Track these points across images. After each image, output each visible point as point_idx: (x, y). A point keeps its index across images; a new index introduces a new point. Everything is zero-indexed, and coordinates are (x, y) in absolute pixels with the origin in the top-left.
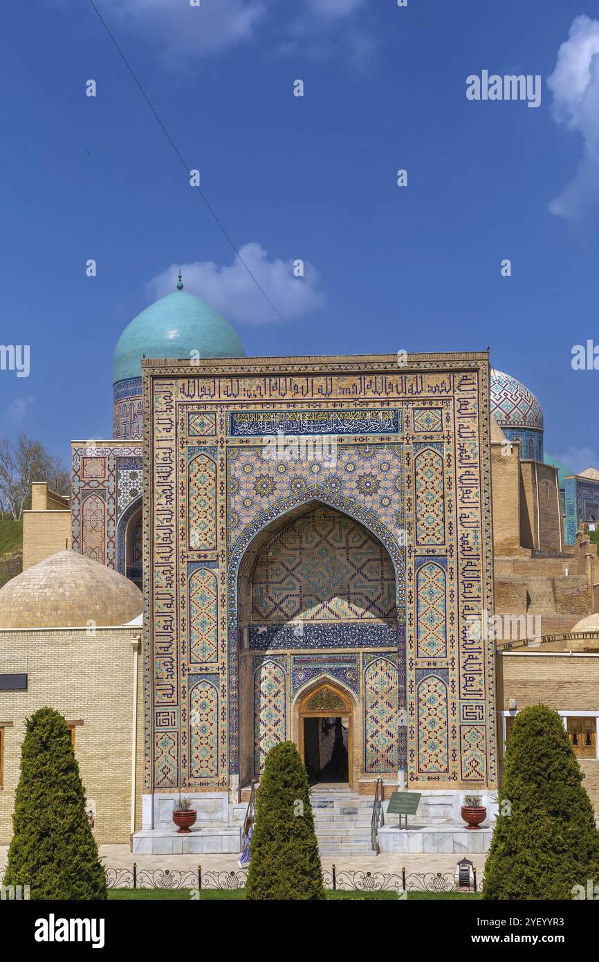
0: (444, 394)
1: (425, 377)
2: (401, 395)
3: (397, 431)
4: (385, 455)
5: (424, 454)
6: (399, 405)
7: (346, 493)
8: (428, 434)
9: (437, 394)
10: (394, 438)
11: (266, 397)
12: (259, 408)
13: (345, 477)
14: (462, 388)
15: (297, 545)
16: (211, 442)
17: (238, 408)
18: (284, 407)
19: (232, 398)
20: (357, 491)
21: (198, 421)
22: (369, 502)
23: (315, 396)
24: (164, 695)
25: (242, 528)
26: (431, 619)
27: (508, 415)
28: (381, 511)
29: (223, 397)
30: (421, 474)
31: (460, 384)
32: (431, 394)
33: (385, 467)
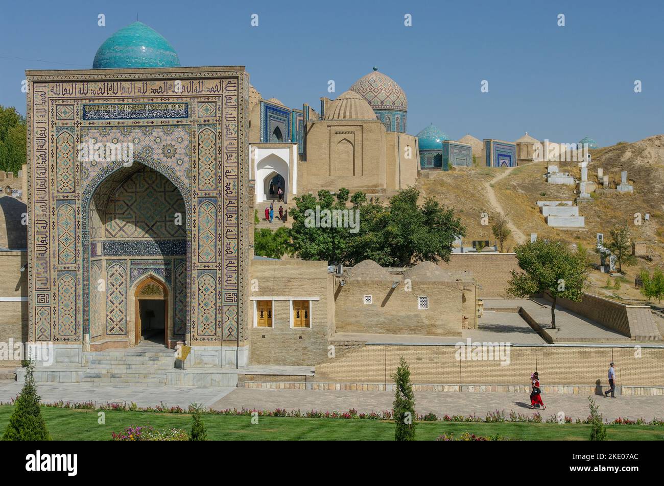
0: (217, 93)
1: (205, 81)
2: (190, 93)
3: (187, 117)
4: (180, 132)
5: (204, 132)
6: (188, 100)
7: (155, 157)
8: (207, 119)
9: (212, 93)
10: (185, 121)
11: (105, 95)
12: (101, 102)
13: (155, 146)
14: (228, 89)
15: (134, 190)
16: (70, 123)
17: (88, 102)
18: (117, 101)
19: (84, 95)
20: (162, 155)
21: (63, 110)
22: (170, 162)
23: (136, 94)
24: (42, 283)
25: (90, 178)
26: (207, 238)
27: (382, 102)
28: (177, 168)
29: (78, 95)
30: (202, 144)
31: (227, 87)
32: (208, 93)
33: (180, 140)
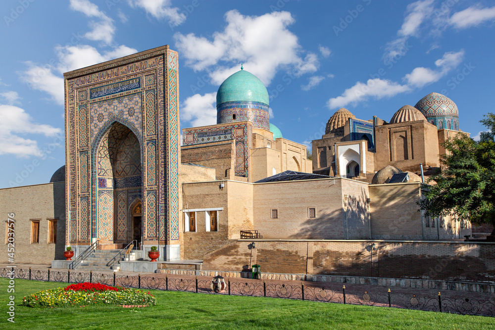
0: (154, 67)
1: (148, 61)
2: (141, 71)
3: (139, 87)
4: (137, 98)
5: (149, 95)
6: (140, 75)
7: (125, 117)
8: (149, 86)
9: (152, 68)
10: (139, 90)
11: (100, 81)
12: (98, 86)
13: (125, 110)
14: (160, 63)
15: (129, 144)
16: (85, 102)
17: (92, 87)
18: (105, 84)
19: (90, 83)
20: (128, 116)
21: (83, 94)
22: (132, 119)
23: (114, 77)
24: (73, 206)
25: (94, 136)
28: (136, 123)
29: (88, 83)
30: (148, 104)
31: (159, 62)
32: (150, 68)
33: (136, 103)
